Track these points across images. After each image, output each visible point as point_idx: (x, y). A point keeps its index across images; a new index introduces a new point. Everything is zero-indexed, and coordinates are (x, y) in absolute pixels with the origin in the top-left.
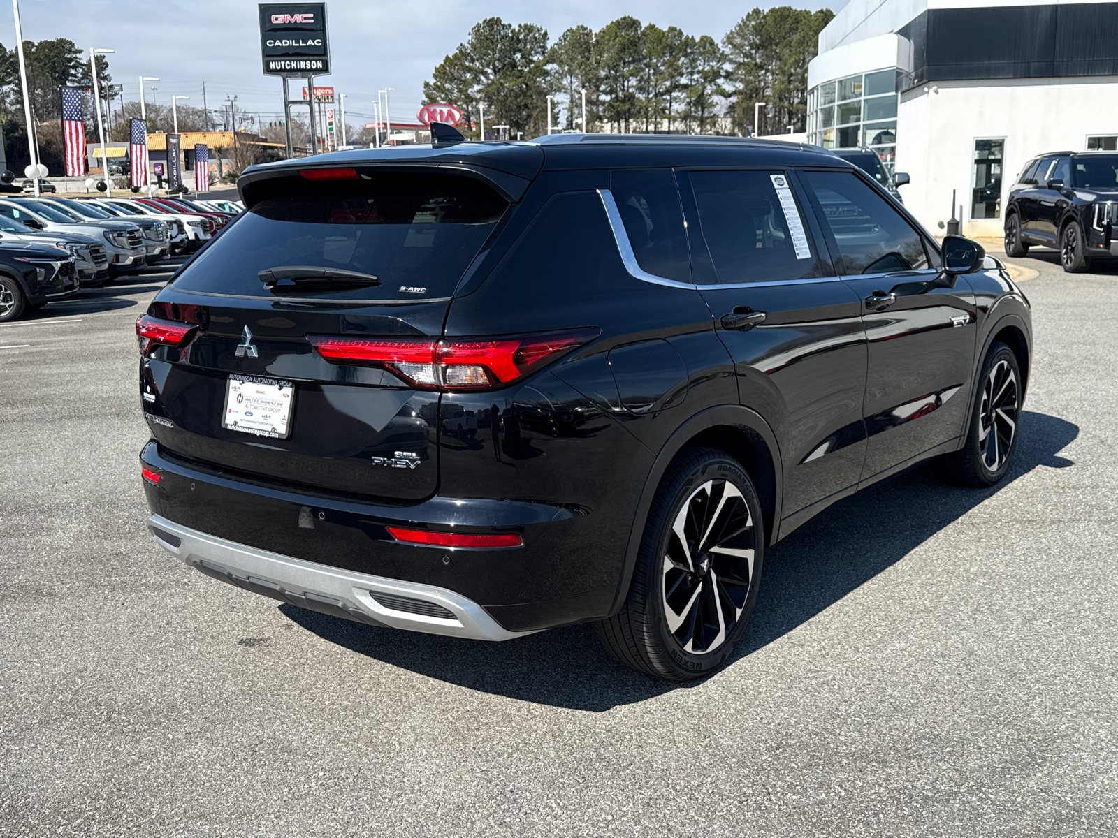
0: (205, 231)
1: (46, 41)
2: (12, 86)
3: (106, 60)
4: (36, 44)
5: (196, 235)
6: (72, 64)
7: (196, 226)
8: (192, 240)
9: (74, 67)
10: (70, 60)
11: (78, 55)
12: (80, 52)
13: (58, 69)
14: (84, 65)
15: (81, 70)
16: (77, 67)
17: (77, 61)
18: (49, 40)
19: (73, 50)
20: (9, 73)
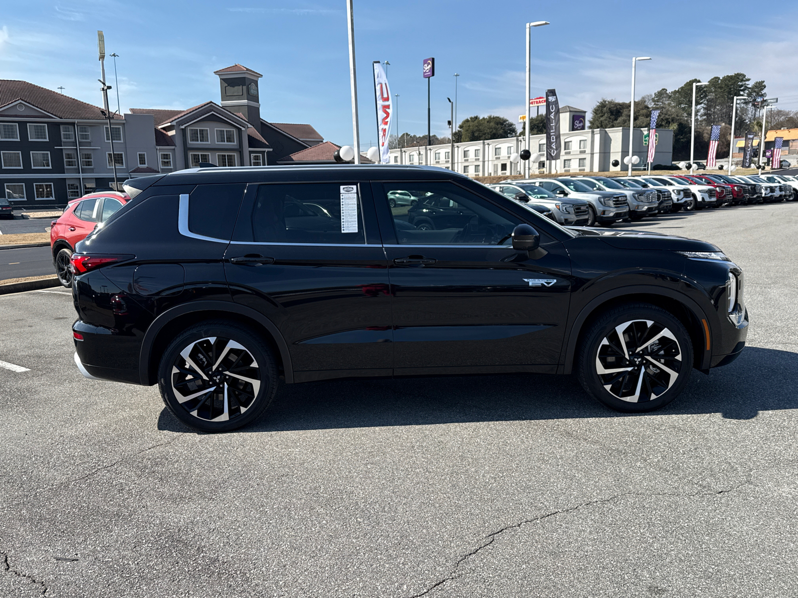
0: (710, 196)
1: (728, 76)
2: (702, 105)
3: (765, 83)
4: (721, 78)
5: (703, 199)
6: (742, 88)
7: (704, 193)
8: (700, 202)
9: (743, 90)
10: (742, 86)
11: (747, 83)
12: (748, 80)
13: (732, 92)
14: (750, 88)
15: (747, 92)
16: (745, 90)
17: (746, 86)
18: (729, 75)
19: (744, 79)
20: (702, 97)
